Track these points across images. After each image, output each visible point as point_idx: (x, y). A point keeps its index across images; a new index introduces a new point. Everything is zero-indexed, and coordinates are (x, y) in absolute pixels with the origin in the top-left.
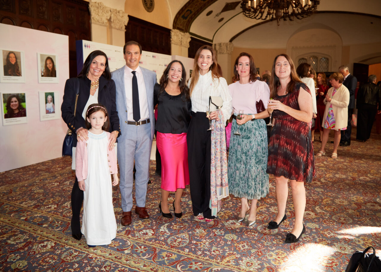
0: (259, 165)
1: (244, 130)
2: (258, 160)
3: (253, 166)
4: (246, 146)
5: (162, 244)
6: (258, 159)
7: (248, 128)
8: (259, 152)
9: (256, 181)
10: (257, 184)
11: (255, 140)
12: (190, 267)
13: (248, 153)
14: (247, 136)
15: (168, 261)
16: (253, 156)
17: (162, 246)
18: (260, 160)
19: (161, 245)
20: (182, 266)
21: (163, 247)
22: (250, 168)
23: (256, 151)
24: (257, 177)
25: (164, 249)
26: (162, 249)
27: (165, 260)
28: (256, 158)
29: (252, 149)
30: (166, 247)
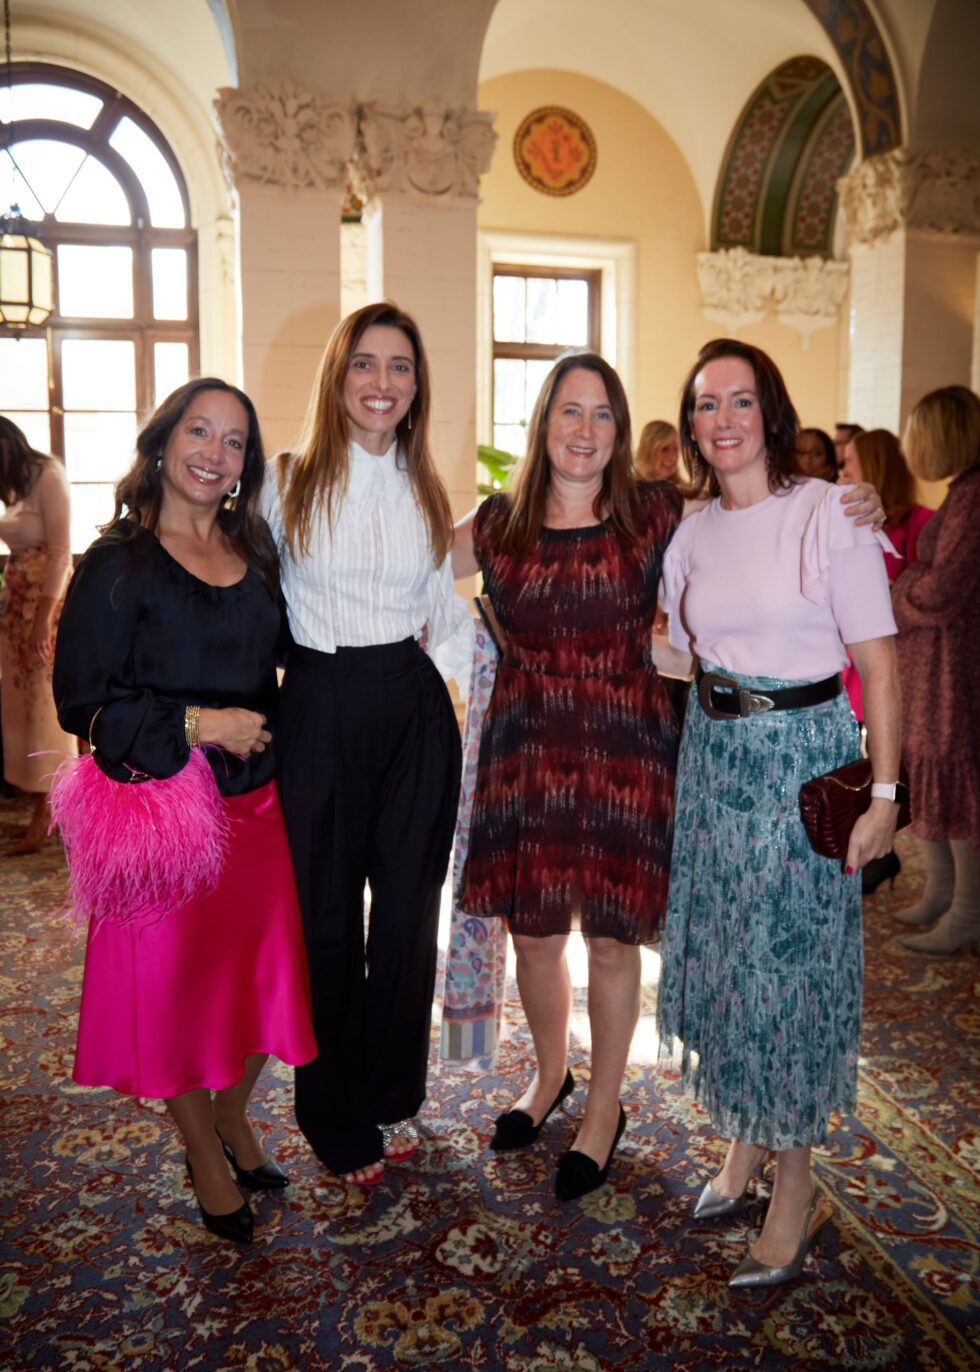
0: (791, 961)
1: (726, 755)
2: (784, 936)
3: (757, 963)
4: (730, 846)
5: (932, 1355)
6: (787, 930)
7: (746, 751)
8: (795, 892)
9: (769, 1047)
10: (777, 1065)
11: (775, 824)
12: (896, 1198)
13: (733, 885)
14: (740, 791)
15: (964, 1261)
16: (757, 908)
17: (941, 1343)
18: (800, 938)
19: (947, 1350)
20: (920, 1218)
21: (938, 1337)
22: (741, 969)
23: (777, 883)
24: (777, 1029)
25: (943, 1320)
26: (950, 1328)
27: (973, 1270)
28: (775, 926)
29: (756, 870)
30: (928, 1327)
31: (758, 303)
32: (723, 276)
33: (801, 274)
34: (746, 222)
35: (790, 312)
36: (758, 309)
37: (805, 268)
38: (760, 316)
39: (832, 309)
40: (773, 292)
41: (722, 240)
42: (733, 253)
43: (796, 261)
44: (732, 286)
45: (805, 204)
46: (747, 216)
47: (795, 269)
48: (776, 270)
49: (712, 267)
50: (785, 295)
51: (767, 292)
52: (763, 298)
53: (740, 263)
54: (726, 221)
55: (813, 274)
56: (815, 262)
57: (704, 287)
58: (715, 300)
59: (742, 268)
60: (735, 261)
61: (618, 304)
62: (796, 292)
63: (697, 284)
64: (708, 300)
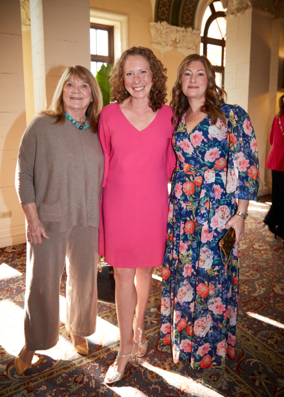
31: (171, 43)
32: (159, 32)
33: (185, 33)
34: (167, 12)
35: (181, 48)
36: (171, 46)
37: (186, 31)
38: (171, 48)
39: (194, 47)
40: (176, 39)
41: (158, 18)
42: (162, 23)
43: (183, 29)
44: (162, 36)
45: (186, 8)
46: (167, 10)
47: (183, 32)
48: (177, 31)
49: (156, 28)
50: (180, 41)
51: (174, 39)
52: (173, 41)
53: (165, 27)
54: (160, 11)
55: (189, 34)
56: (190, 29)
57: (153, 36)
58: (156, 41)
59: (166, 29)
60: (163, 27)
61: (122, 40)
62: (183, 40)
63: (151, 35)
64: (154, 41)
